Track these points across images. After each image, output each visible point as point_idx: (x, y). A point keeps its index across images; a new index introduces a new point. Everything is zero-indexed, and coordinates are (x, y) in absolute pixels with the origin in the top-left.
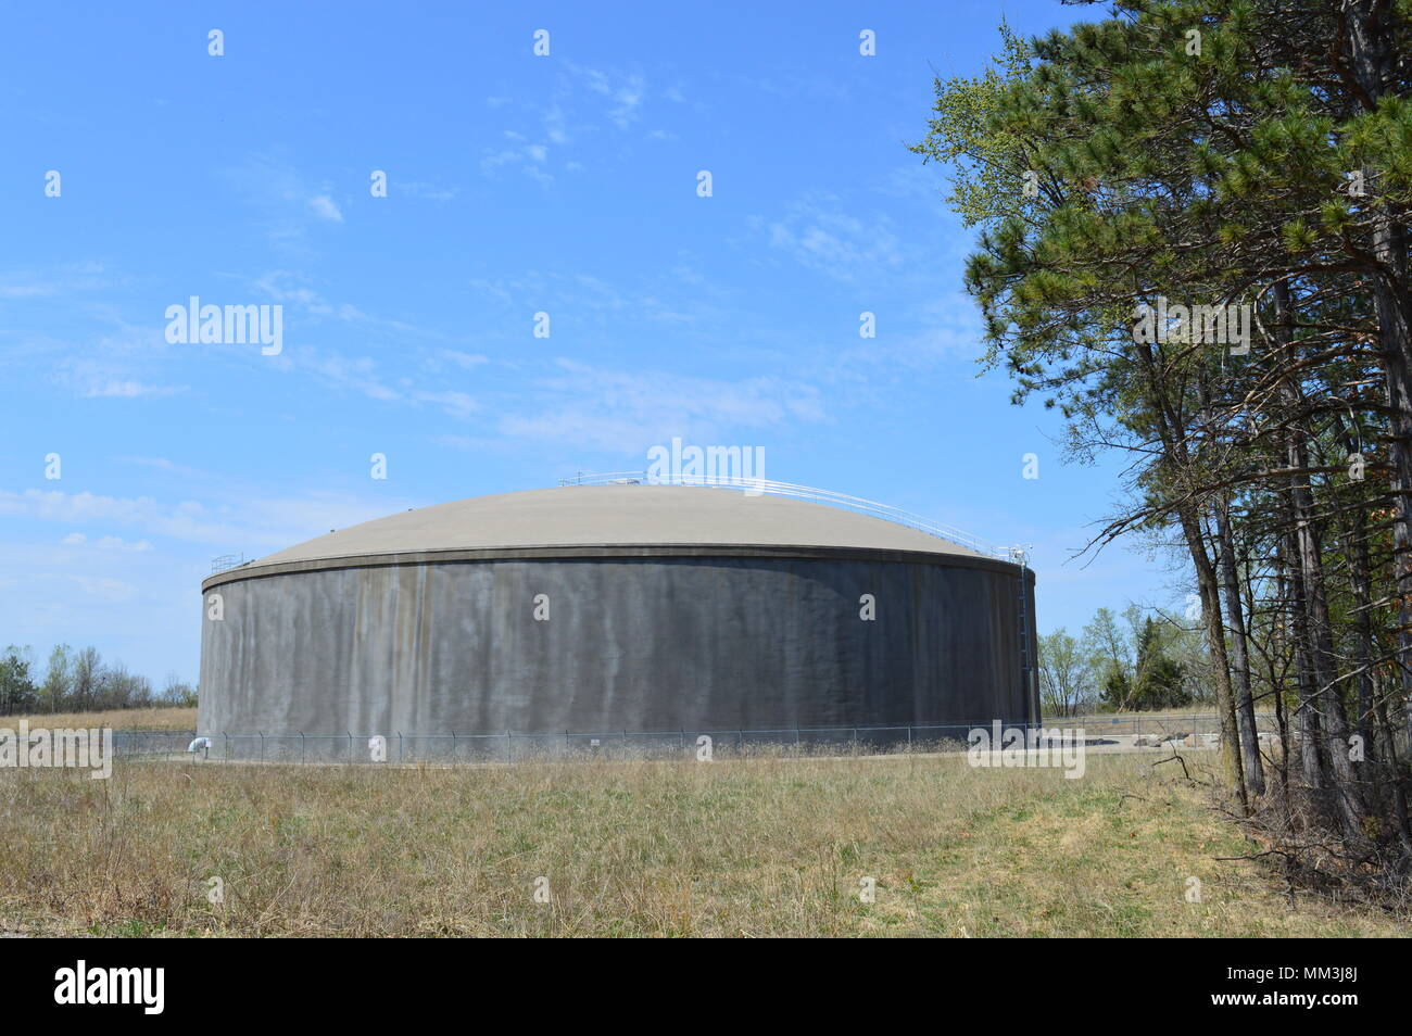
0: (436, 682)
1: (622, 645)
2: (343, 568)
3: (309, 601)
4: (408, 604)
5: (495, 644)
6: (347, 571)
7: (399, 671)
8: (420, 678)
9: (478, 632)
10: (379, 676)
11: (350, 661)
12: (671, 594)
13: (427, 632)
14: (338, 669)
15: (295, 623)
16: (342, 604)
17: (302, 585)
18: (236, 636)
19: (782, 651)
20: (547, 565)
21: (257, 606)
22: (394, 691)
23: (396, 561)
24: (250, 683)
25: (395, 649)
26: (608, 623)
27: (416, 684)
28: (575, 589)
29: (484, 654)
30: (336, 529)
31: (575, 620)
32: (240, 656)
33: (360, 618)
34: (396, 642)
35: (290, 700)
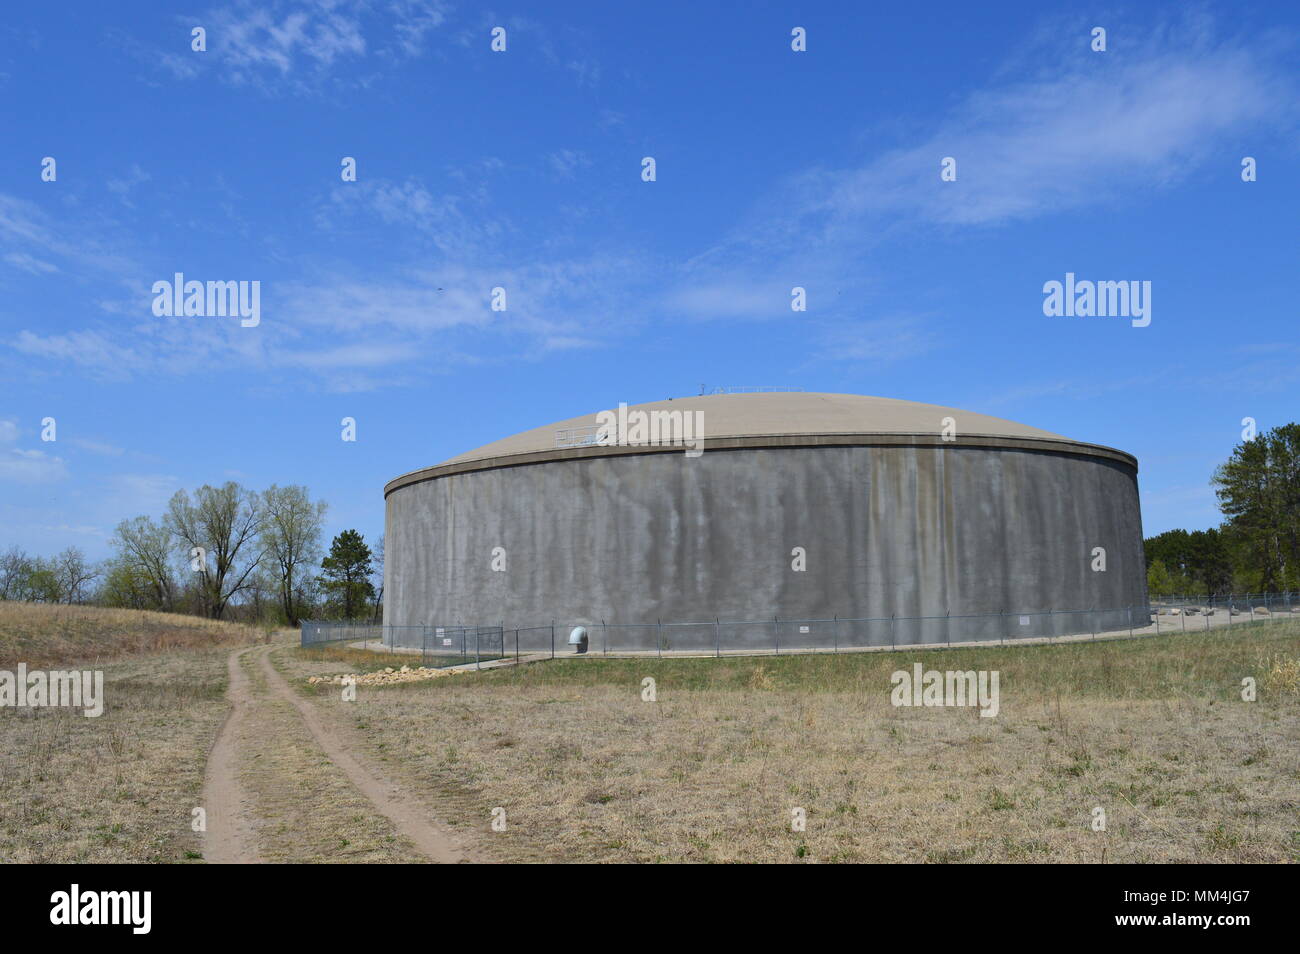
0: (963, 563)
4: (929, 485)
6: (854, 449)
7: (924, 551)
8: (947, 558)
9: (992, 515)
10: (902, 555)
11: (866, 542)
13: (949, 513)
16: (851, 483)
20: (1037, 456)
21: (707, 481)
22: (921, 573)
23: (914, 442)
24: (701, 565)
25: (919, 529)
27: (943, 565)
28: (1055, 479)
29: (1001, 536)
32: (671, 535)
33: (875, 497)
34: (918, 523)
35: (781, 582)
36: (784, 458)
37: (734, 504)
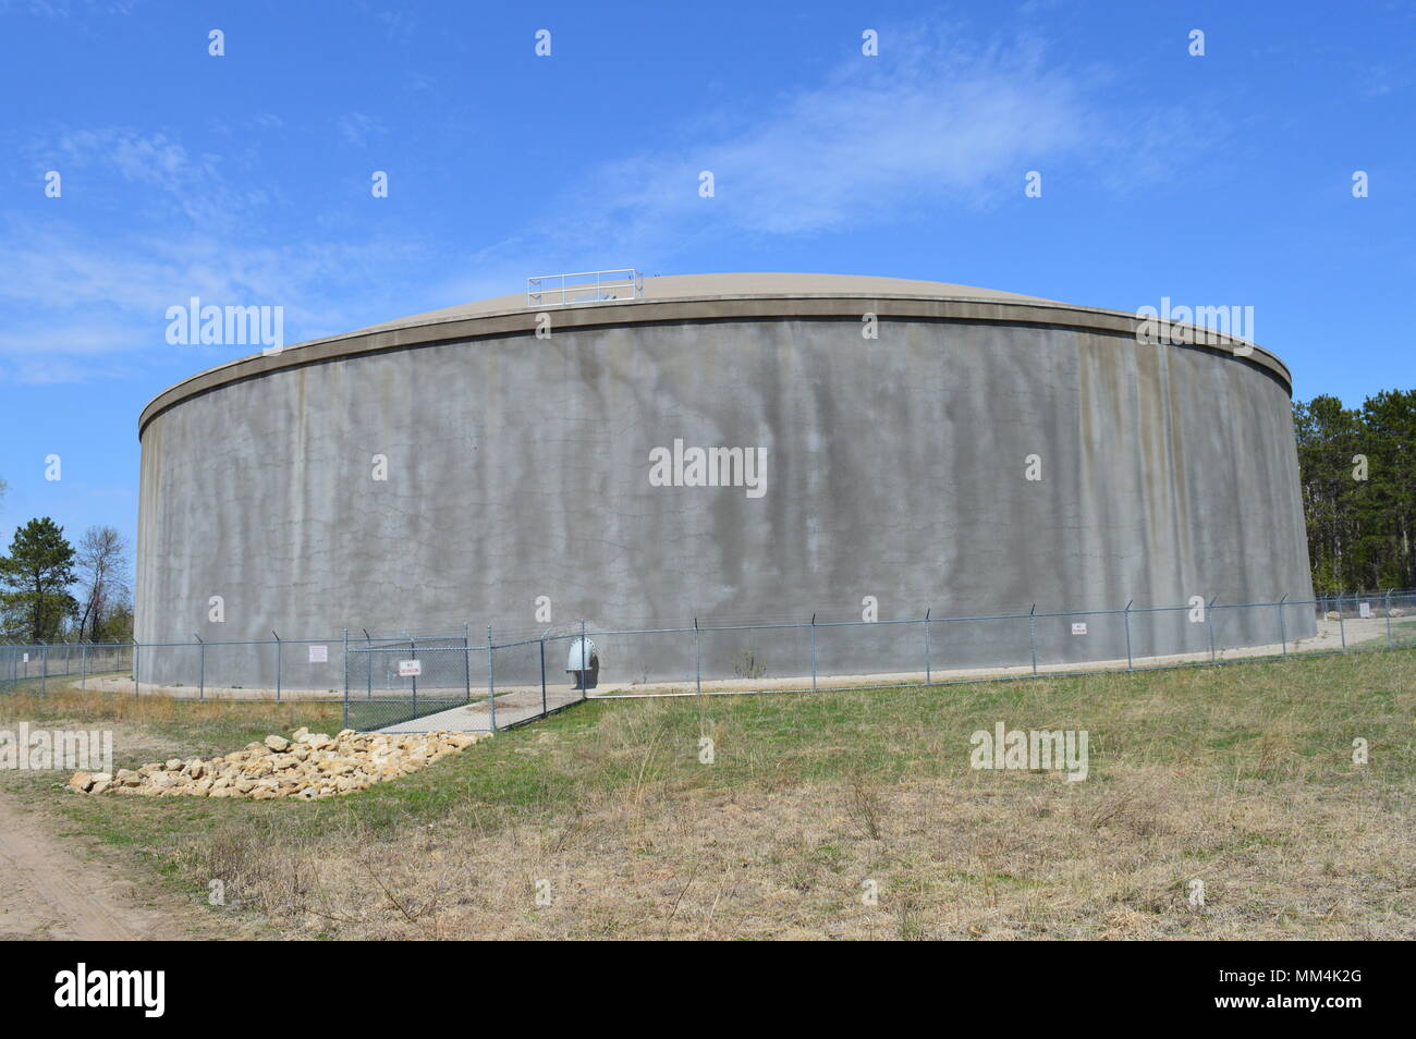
0: (1198, 526)
2: (1046, 326)
4: (1152, 399)
6: (1055, 333)
7: (1152, 506)
8: (1180, 517)
10: (1126, 512)
11: (1077, 487)
13: (1178, 447)
16: (1052, 387)
22: (1150, 539)
23: (1133, 330)
25: (1144, 469)
27: (1175, 527)
33: (1087, 409)
34: (1142, 459)
35: (952, 552)
36: (952, 337)
37: (871, 414)
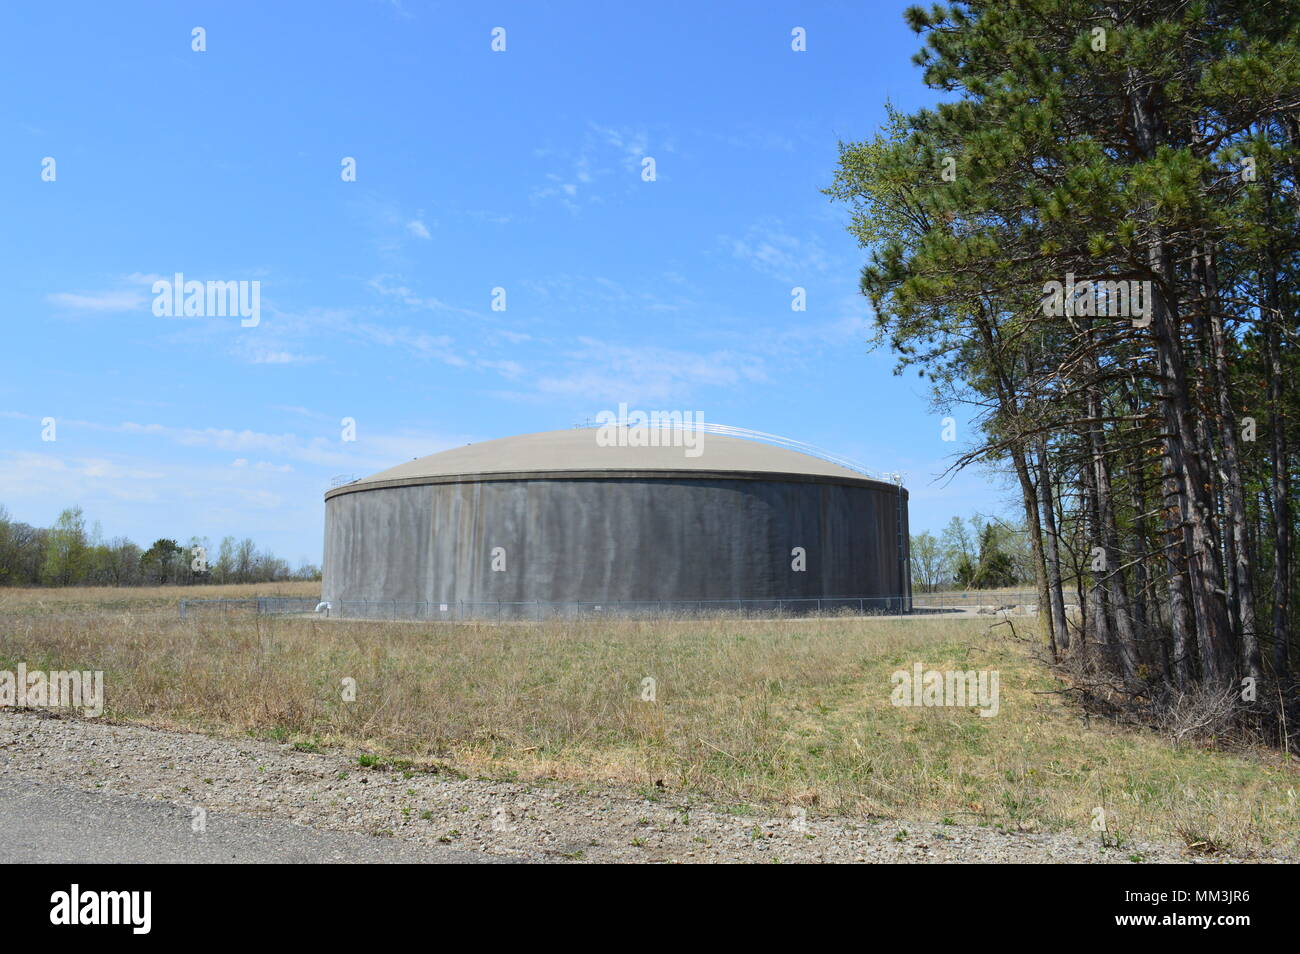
1: (617, 540)
2: (422, 485)
3: (398, 509)
4: (468, 509)
5: (528, 539)
6: (425, 487)
7: (461, 557)
8: (476, 562)
9: (517, 530)
10: (447, 560)
11: (427, 549)
12: (652, 504)
13: (480, 529)
14: (418, 557)
15: (389, 524)
16: (422, 510)
17: (393, 495)
18: (348, 531)
19: (729, 545)
20: (564, 483)
21: (362, 511)
22: (458, 572)
23: (459, 480)
24: (358, 565)
25: (459, 541)
26: (607, 524)
27: (473, 569)
28: (584, 501)
30: (418, 457)
31: (584, 523)
32: (351, 545)
33: (434, 519)
34: (459, 536)
37: (372, 525)
